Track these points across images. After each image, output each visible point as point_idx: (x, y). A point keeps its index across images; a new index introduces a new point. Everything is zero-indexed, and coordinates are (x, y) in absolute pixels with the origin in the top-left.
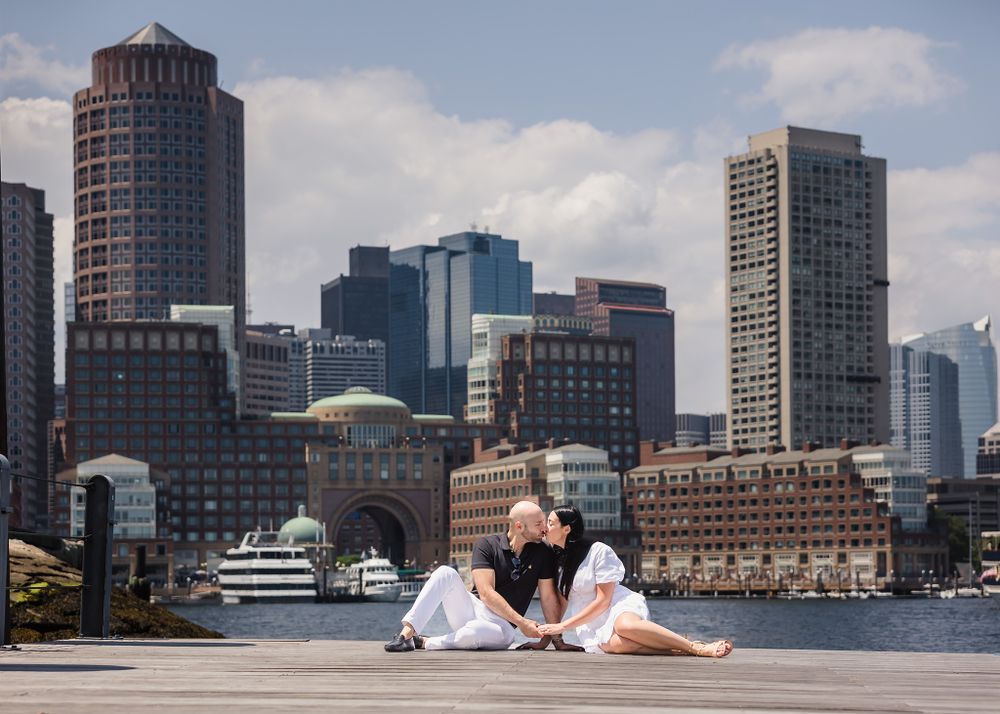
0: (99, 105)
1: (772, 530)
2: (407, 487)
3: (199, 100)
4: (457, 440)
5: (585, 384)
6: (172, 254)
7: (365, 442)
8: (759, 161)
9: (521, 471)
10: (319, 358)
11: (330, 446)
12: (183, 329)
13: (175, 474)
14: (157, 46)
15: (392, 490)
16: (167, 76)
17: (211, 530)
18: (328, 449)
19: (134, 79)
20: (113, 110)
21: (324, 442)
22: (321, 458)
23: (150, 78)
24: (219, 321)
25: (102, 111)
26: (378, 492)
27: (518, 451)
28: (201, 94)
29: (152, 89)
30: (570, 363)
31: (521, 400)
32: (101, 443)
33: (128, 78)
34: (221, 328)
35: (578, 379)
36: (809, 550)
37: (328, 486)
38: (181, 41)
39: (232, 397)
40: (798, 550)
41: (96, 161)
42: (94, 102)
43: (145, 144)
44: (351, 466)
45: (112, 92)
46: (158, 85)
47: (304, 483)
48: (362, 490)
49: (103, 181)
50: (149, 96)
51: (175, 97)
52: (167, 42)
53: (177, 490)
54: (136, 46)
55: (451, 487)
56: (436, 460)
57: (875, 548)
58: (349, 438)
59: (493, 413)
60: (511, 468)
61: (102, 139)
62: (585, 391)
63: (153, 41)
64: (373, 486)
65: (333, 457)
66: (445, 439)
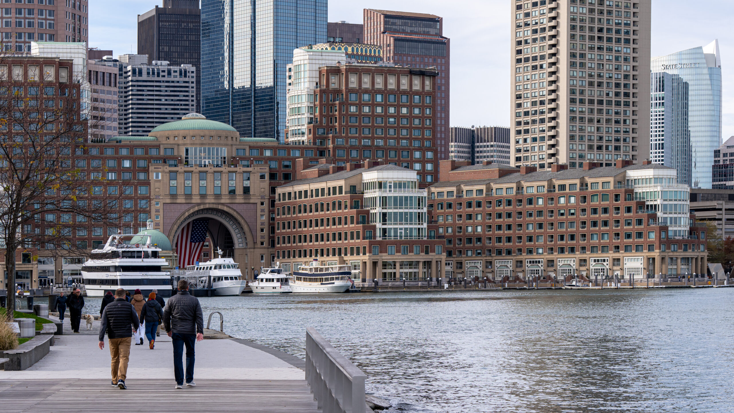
1: (556, 237)
2: (237, 201)
4: (280, 160)
5: (392, 110)
7: (201, 162)
9: (341, 188)
10: (137, 81)
11: (170, 166)
12: (42, 62)
15: (223, 204)
18: (168, 169)
21: (165, 162)
22: (162, 176)
24: (73, 55)
26: (211, 206)
27: (336, 170)
30: (379, 92)
34: (75, 62)
35: (385, 106)
36: (588, 255)
37: (168, 201)
40: (578, 255)
44: (188, 183)
47: (148, 198)
48: (199, 204)
55: (277, 202)
56: (262, 177)
57: (646, 253)
58: (186, 158)
59: (311, 136)
60: (332, 184)
62: (392, 116)
64: (207, 201)
65: (173, 175)
66: (270, 159)
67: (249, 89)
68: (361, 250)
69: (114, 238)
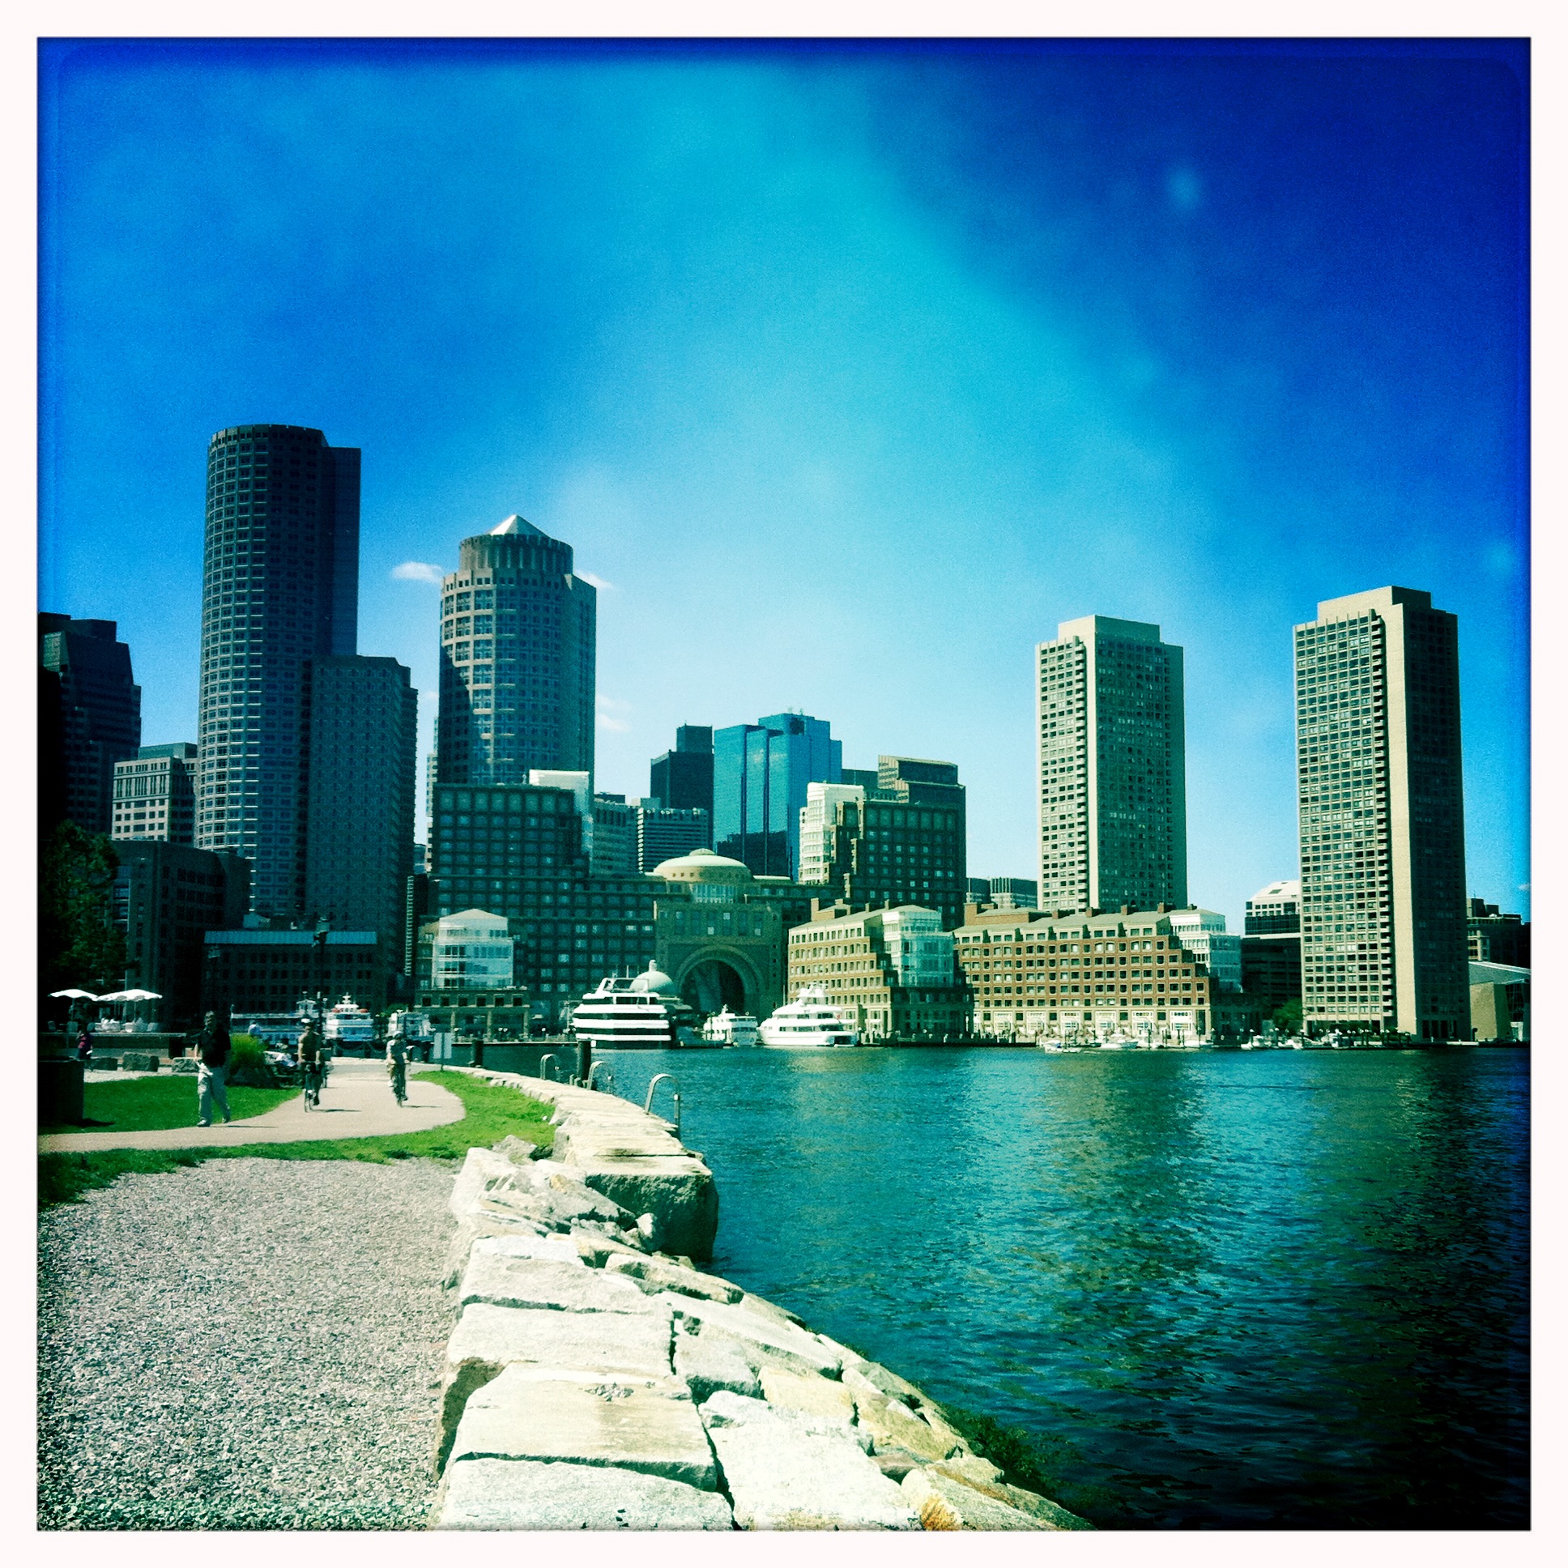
0: (464, 589)
1: (1093, 988)
2: (747, 943)
3: (556, 586)
4: (794, 901)
5: (912, 849)
6: (528, 725)
7: (709, 901)
8: (1068, 647)
9: (859, 929)
10: (651, 824)
12: (541, 792)
13: (531, 928)
14: (518, 536)
15: (732, 946)
16: (527, 563)
17: (563, 981)
19: (497, 566)
20: (478, 593)
21: (671, 900)
22: (669, 916)
23: (512, 565)
24: (575, 786)
25: (467, 594)
26: (720, 948)
27: (854, 911)
28: (559, 581)
29: (513, 575)
30: (899, 829)
31: (854, 863)
32: (462, 898)
33: (492, 565)
34: (577, 792)
35: (906, 845)
36: (1130, 1008)
37: (674, 941)
38: (541, 532)
39: (586, 857)
40: (1119, 1008)
41: (461, 639)
42: (461, 585)
43: (506, 625)
44: (696, 923)
45: (477, 576)
46: (519, 572)
47: (652, 938)
48: (707, 946)
49: (467, 657)
50: (511, 581)
51: (535, 583)
52: (528, 533)
53: (532, 944)
54: (500, 536)
55: (790, 945)
56: (775, 918)
57: (1194, 1007)
59: (827, 875)
60: (849, 926)
61: (467, 619)
62: (912, 856)
63: (515, 532)
64: (715, 942)
66: (783, 899)
67: (762, 834)
68: (882, 997)
69: (608, 982)
